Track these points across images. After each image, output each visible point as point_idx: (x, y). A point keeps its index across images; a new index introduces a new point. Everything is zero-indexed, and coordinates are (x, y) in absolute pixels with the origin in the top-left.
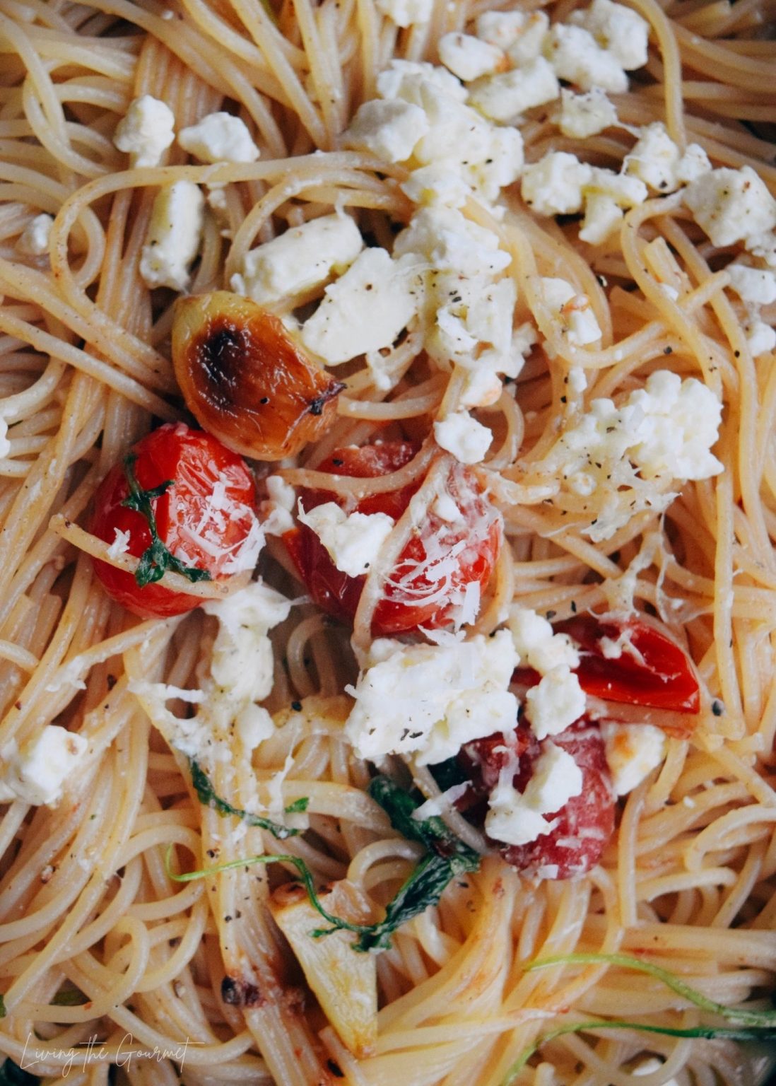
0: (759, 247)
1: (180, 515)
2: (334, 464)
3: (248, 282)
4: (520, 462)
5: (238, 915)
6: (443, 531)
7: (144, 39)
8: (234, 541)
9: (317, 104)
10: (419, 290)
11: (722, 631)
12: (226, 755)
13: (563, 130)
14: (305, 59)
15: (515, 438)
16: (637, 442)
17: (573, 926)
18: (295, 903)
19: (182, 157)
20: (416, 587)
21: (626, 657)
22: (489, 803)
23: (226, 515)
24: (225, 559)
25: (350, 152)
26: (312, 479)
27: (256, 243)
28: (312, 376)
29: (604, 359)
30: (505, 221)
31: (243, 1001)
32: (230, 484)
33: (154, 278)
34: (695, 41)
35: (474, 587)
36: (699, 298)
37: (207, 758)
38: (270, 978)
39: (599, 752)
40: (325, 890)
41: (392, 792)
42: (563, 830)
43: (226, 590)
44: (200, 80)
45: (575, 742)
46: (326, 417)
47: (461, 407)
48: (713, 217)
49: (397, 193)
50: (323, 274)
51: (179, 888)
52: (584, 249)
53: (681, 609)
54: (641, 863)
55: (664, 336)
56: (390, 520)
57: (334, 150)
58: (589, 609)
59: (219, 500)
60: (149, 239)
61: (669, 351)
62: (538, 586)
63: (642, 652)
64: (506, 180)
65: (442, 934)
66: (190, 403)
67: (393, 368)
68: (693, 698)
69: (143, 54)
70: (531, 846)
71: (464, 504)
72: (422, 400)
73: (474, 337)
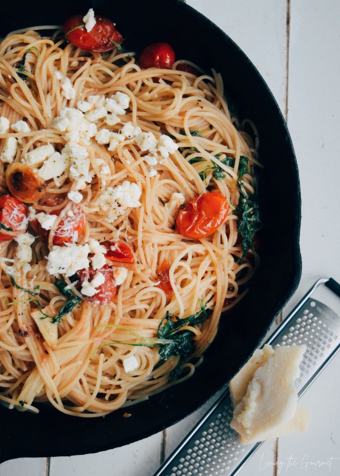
0: (152, 151)
1: (6, 215)
2: (45, 204)
3: (25, 161)
4: (90, 203)
5: (22, 314)
6: (69, 219)
7: (4, 104)
8: (20, 222)
9: (45, 118)
10: (66, 162)
11: (140, 244)
12: (19, 275)
13: (107, 124)
14: (42, 108)
15: (89, 197)
16: (118, 198)
17: (107, 318)
18: (36, 311)
19: (12, 131)
20: (62, 232)
21: (117, 250)
22: (82, 285)
23: (17, 216)
24: (17, 226)
25: (52, 130)
26: (39, 207)
27: (29, 151)
28: (39, 182)
29: (111, 178)
30: (91, 146)
31: (24, 335)
32: (19, 208)
33: (4, 160)
34: (141, 102)
35: (76, 233)
36: (137, 163)
37: (14, 275)
38: (31, 330)
39: (112, 274)
40: (43, 308)
41: (60, 284)
42: (101, 293)
43: (17, 234)
44: (17, 113)
45: (105, 271)
46: (43, 192)
47: (76, 190)
48: (141, 144)
49: (63, 139)
50: (44, 158)
51: (9, 307)
52: (110, 152)
53: (131, 239)
54: (123, 303)
55: (126, 173)
56: (56, 216)
57: (48, 129)
58: (108, 239)
59: (15, 212)
60: (3, 151)
61: (128, 176)
62: (96, 234)
63: (120, 249)
64: (92, 136)
65: (74, 320)
66: (10, 189)
67: (60, 181)
68: (132, 260)
69: (3, 107)
70: (93, 296)
71: (75, 213)
72: (66, 188)
73: (79, 173)
